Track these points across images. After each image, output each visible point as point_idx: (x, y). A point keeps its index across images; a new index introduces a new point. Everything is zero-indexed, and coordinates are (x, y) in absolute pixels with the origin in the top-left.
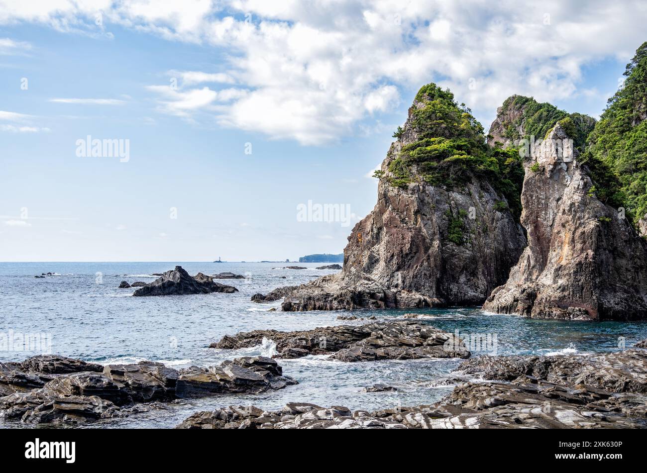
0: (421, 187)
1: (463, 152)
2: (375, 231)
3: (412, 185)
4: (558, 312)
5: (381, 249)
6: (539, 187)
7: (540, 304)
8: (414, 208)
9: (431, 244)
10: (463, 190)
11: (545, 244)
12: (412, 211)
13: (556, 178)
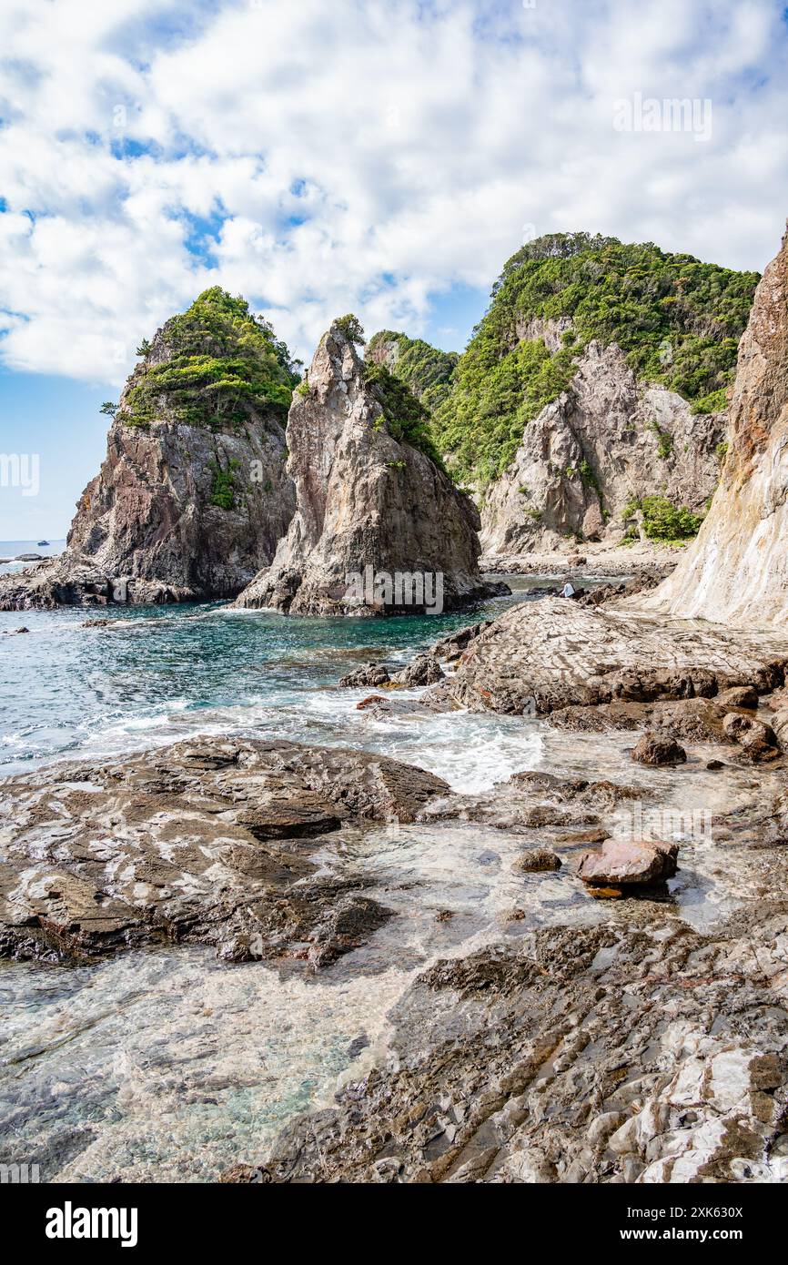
0: (170, 427)
1: (235, 376)
2: (105, 492)
3: (156, 424)
4: (326, 606)
5: (111, 520)
6: (310, 420)
7: (303, 593)
8: (157, 457)
9: (183, 510)
10: (238, 431)
11: (320, 504)
12: (156, 462)
13: (333, 405)
